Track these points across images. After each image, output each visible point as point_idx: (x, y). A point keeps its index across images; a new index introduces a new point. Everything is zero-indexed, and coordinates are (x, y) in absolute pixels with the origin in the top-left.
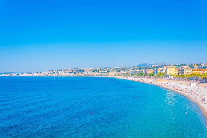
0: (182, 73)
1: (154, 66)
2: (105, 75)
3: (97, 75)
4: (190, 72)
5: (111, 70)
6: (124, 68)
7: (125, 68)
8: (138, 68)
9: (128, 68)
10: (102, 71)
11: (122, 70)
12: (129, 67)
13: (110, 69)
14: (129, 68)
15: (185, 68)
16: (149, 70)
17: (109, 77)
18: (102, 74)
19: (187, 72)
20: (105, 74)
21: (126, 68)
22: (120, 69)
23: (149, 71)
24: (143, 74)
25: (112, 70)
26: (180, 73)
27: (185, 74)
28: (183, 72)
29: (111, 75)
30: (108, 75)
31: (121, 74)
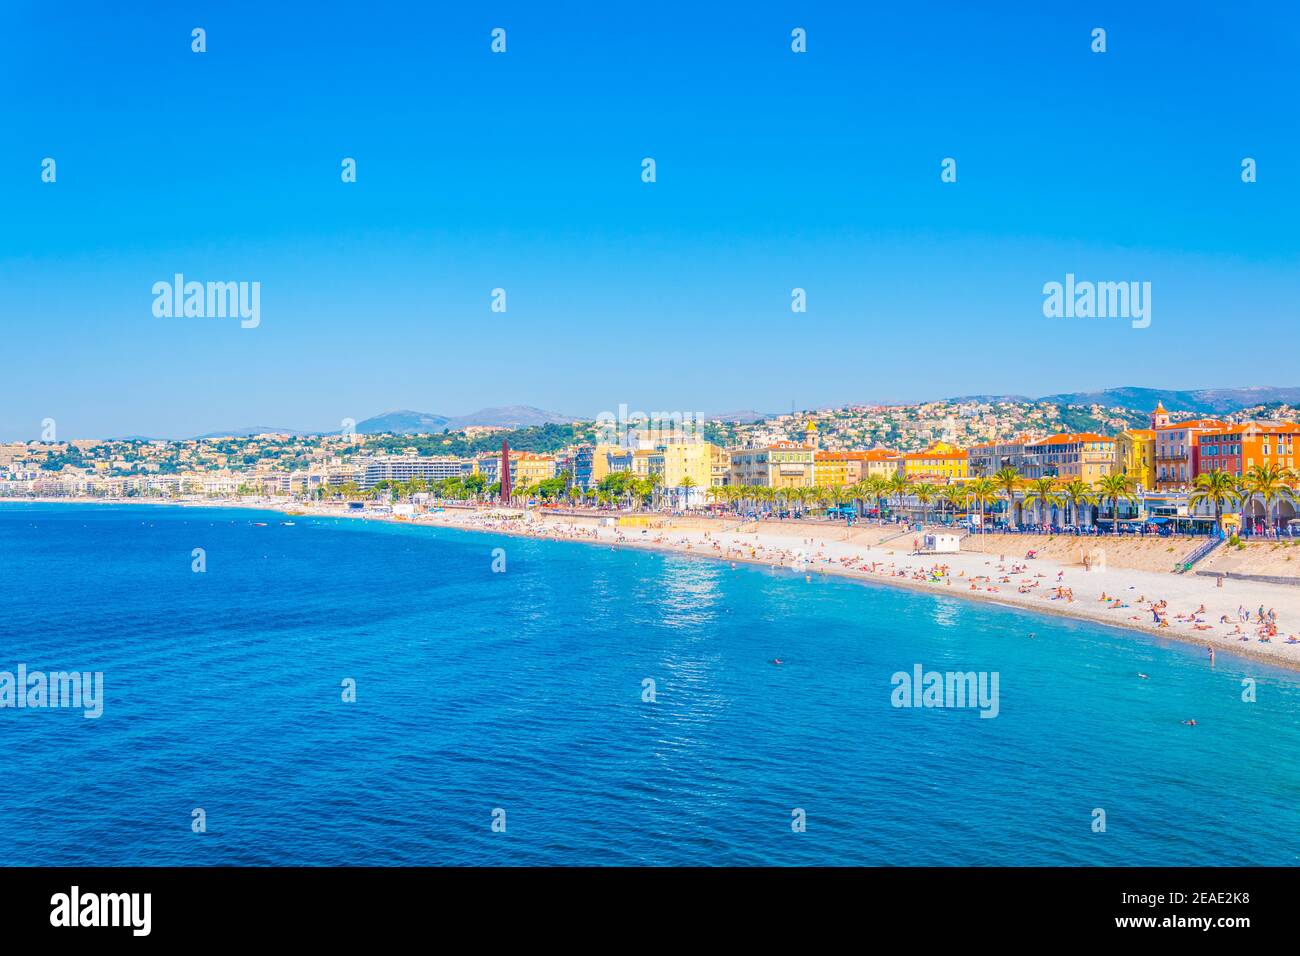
0: (756, 476)
1: (480, 429)
2: (156, 492)
3: (91, 491)
4: (801, 468)
5: (184, 455)
6: (278, 439)
7: (284, 444)
8: (380, 445)
9: (307, 444)
10: (116, 465)
11: (268, 455)
12: (313, 438)
13: (178, 445)
14: (316, 444)
15: (775, 448)
16: (522, 459)
17: (197, 504)
18: (136, 482)
19: (784, 467)
20: (157, 486)
21: (291, 442)
22: (251, 450)
23: (519, 464)
24: (480, 486)
25: (195, 453)
26: (734, 478)
27: (774, 480)
28: (761, 473)
29: (206, 490)
30: (181, 489)
31: (286, 483)
